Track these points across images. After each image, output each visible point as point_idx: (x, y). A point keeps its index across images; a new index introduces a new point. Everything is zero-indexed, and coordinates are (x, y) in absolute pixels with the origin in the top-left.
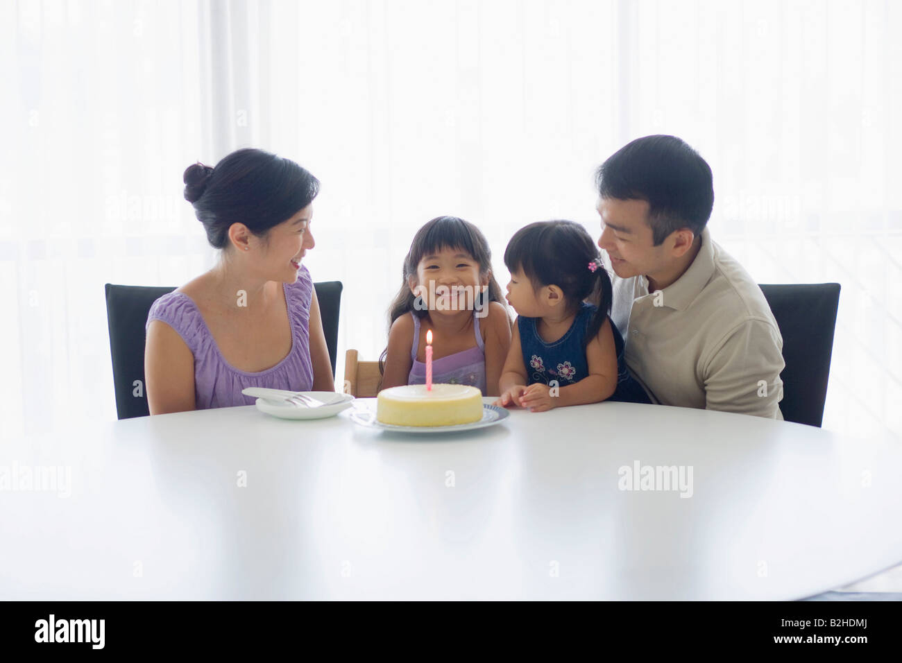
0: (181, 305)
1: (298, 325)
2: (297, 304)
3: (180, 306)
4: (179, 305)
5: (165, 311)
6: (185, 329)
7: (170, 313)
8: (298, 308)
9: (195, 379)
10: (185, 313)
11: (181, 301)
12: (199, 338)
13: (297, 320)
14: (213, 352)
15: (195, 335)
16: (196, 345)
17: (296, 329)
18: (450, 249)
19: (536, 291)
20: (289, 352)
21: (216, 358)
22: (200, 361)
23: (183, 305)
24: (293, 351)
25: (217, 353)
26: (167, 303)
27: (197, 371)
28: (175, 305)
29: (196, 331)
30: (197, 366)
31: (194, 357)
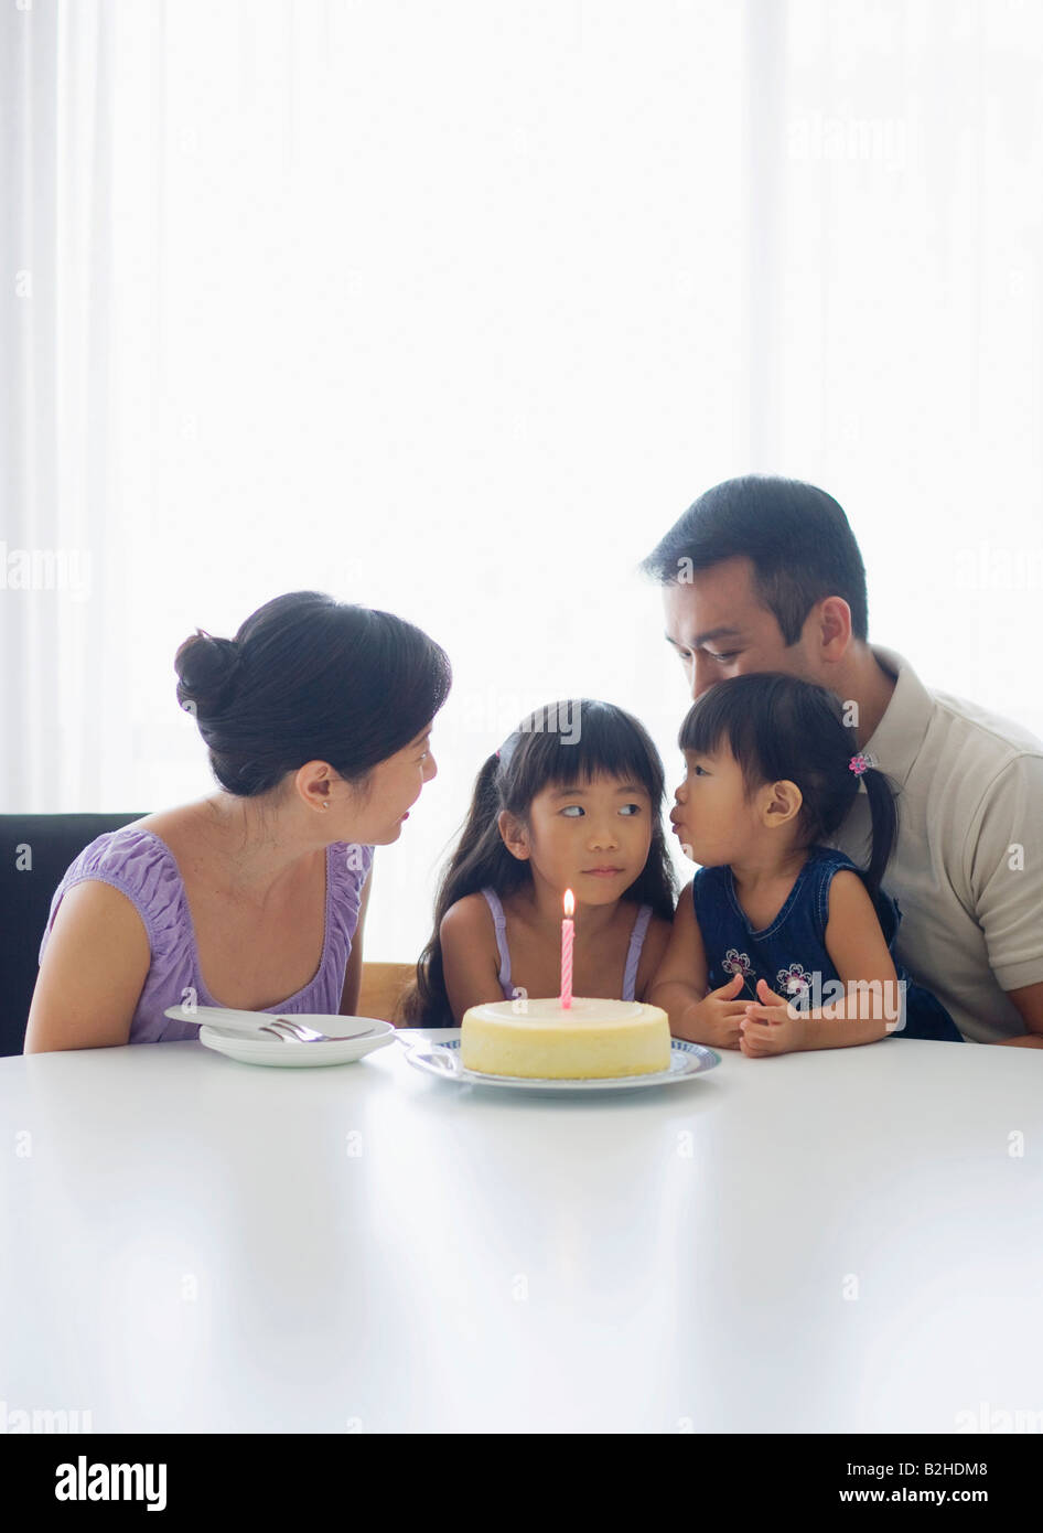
0: (157, 861)
1: (339, 926)
2: (345, 884)
3: (153, 865)
4: (153, 859)
5: (123, 868)
6: (156, 913)
7: (134, 874)
8: (345, 892)
9: (138, 1005)
10: (162, 880)
11: (156, 854)
12: (174, 933)
13: (340, 916)
14: (188, 962)
15: (169, 927)
16: (165, 945)
17: (334, 933)
18: (609, 778)
19: (749, 792)
20: (312, 980)
21: (190, 973)
22: (160, 975)
23: (161, 863)
24: (319, 978)
25: (195, 965)
26: (130, 851)
27: (149, 992)
28: (146, 859)
29: (175, 920)
30: (150, 983)
31: (152, 965)
